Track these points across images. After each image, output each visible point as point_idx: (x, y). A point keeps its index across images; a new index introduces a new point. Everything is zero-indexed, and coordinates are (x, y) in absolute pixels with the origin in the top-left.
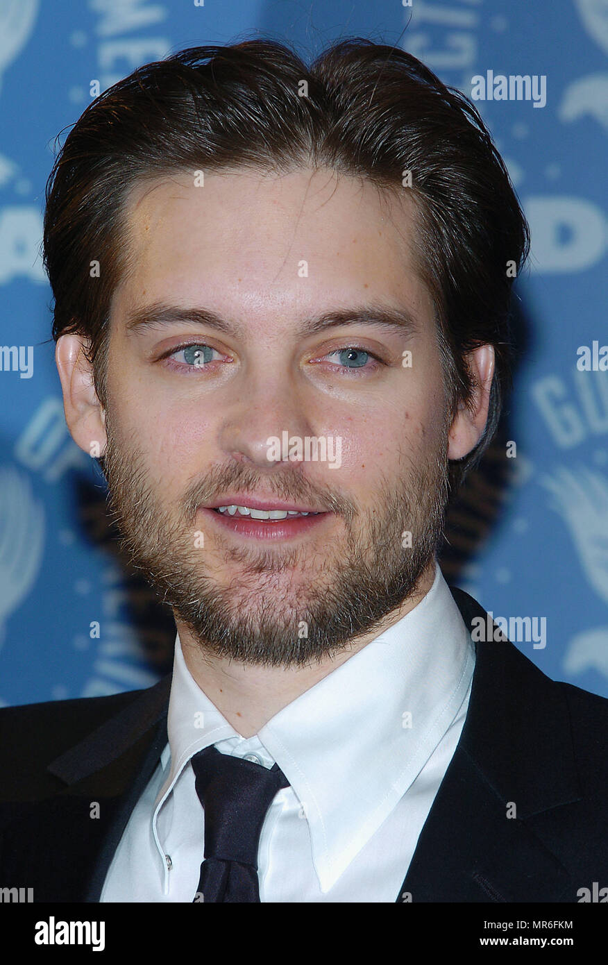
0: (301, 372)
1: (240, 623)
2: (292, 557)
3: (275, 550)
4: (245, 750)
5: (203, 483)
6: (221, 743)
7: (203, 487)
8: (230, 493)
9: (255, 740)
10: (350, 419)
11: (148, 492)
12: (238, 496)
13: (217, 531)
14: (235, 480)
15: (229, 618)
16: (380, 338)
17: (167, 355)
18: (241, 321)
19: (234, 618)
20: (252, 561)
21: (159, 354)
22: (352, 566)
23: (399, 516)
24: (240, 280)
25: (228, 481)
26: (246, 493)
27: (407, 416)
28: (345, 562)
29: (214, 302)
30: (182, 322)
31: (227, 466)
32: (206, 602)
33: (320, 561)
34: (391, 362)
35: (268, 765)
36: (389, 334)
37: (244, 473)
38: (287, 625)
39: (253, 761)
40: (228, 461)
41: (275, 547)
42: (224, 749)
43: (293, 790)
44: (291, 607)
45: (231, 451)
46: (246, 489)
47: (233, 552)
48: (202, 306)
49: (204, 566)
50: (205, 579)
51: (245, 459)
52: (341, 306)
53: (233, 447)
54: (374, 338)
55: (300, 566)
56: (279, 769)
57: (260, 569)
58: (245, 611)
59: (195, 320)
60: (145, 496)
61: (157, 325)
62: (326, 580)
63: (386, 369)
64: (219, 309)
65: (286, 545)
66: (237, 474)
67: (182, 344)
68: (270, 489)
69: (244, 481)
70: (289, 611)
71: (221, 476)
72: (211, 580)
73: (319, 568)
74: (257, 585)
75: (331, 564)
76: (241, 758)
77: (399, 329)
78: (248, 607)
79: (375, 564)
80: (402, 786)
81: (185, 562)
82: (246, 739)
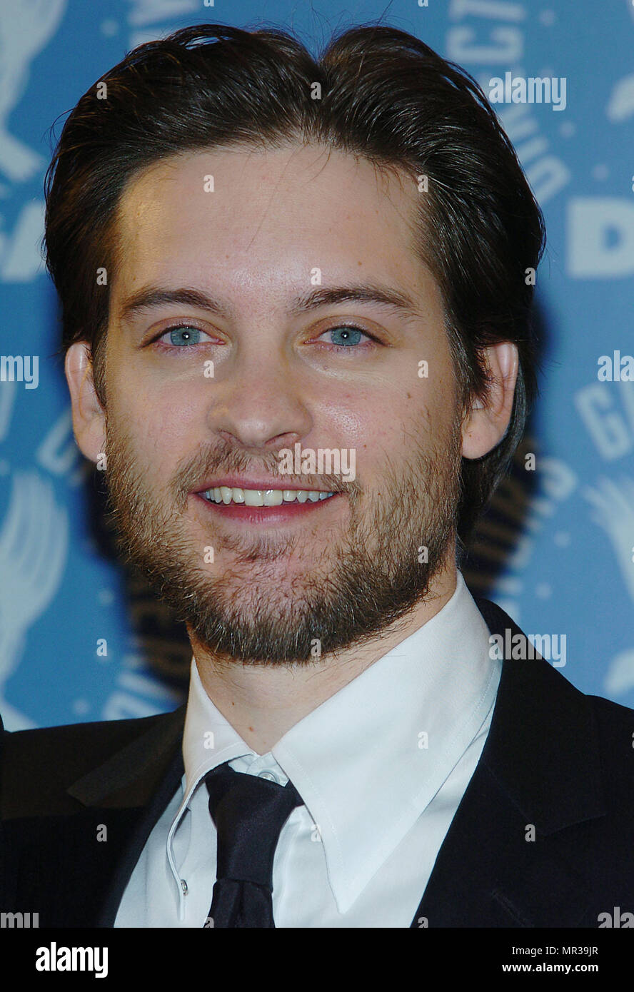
0: (294, 352)
1: (234, 614)
2: (289, 543)
3: (271, 536)
4: (260, 768)
5: (192, 464)
6: (235, 761)
7: (191, 469)
8: (220, 474)
9: (269, 757)
10: (348, 396)
11: (138, 481)
12: (228, 477)
13: (210, 519)
14: (224, 461)
15: (222, 610)
16: (376, 317)
17: (156, 339)
18: (229, 299)
19: (227, 610)
20: (245, 548)
21: (149, 338)
22: (353, 553)
23: (406, 502)
24: (227, 257)
25: (217, 461)
26: (236, 474)
27: (409, 396)
28: (346, 549)
29: (202, 281)
30: (170, 304)
31: (216, 445)
32: (200, 594)
33: (319, 549)
34: (390, 344)
35: (283, 783)
36: (386, 315)
37: (233, 453)
38: (282, 616)
39: (269, 779)
40: (216, 441)
41: (271, 533)
42: (239, 767)
43: (307, 808)
44: (286, 596)
45: (219, 431)
46: (236, 470)
47: (226, 540)
48: (190, 285)
49: (198, 557)
50: (200, 572)
51: (233, 439)
52: (333, 283)
53: (221, 427)
54: (372, 318)
55: (297, 553)
56: (293, 785)
57: (253, 558)
58: (239, 602)
59: (183, 301)
60: (136, 484)
61: (146, 310)
62: (326, 569)
63: (384, 350)
64: (206, 288)
65: (282, 530)
66: (226, 453)
67: (170, 326)
68: (263, 469)
69: (233, 462)
70: (285, 601)
71: (210, 457)
72: (205, 573)
73: (319, 555)
74: (251, 575)
75: (331, 552)
76: (257, 775)
77: (397, 309)
78: (242, 599)
79: (379, 552)
80: (421, 802)
81: (180, 555)
82: (261, 755)
